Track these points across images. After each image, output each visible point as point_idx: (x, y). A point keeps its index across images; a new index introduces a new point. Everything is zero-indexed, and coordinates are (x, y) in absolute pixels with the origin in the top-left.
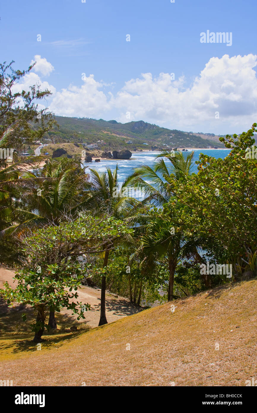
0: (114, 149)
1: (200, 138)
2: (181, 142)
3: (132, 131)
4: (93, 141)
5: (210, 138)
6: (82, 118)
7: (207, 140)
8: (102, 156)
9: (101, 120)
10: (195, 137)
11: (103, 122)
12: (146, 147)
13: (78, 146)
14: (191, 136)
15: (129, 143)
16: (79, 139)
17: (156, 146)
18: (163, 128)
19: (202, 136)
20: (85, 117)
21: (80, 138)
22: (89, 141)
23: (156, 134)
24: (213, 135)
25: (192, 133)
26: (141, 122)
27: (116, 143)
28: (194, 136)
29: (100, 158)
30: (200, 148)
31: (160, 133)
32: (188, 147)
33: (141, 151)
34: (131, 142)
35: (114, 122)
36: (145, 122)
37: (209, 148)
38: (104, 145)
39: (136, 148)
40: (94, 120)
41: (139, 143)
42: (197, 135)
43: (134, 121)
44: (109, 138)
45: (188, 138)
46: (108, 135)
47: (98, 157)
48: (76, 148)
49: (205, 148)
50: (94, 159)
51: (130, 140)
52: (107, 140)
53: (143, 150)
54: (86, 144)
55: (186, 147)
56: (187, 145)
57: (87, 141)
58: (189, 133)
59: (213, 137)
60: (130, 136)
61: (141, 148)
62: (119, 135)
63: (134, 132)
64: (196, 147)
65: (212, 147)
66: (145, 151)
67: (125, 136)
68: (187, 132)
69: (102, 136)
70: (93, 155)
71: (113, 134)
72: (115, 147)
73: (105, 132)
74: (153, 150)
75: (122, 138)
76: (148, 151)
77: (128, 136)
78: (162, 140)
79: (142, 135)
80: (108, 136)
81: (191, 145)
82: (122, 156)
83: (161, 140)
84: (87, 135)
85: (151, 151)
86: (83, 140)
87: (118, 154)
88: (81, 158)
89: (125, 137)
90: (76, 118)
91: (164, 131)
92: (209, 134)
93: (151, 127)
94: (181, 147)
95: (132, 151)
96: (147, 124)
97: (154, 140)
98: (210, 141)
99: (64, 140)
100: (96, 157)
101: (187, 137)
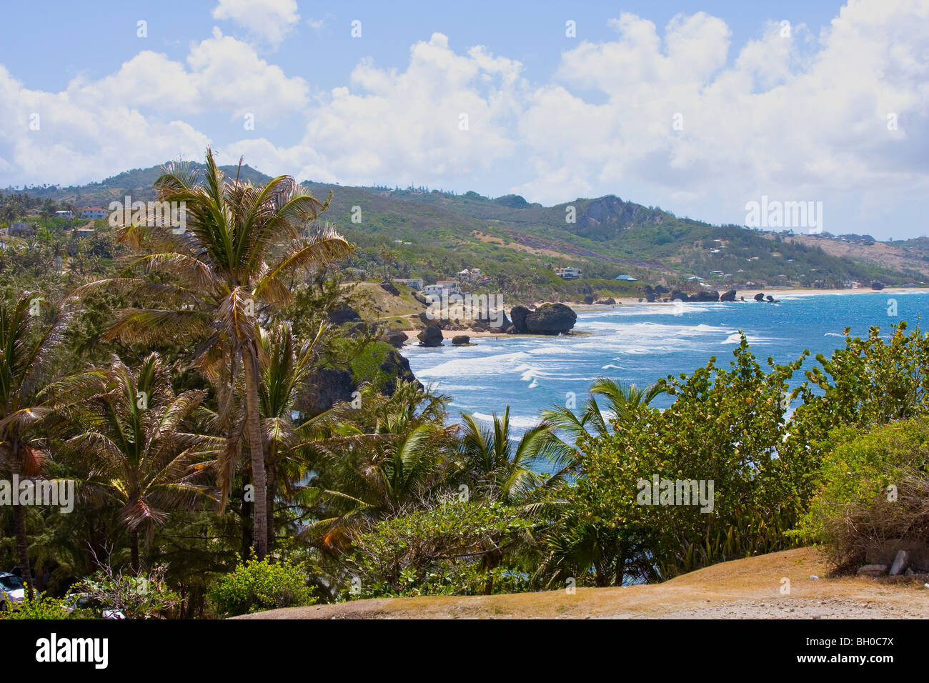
0: (515, 296)
1: (819, 251)
2: (752, 266)
3: (577, 234)
4: (446, 272)
5: (858, 252)
6: (404, 188)
7: (844, 260)
8: (476, 325)
9: (471, 195)
10: (801, 248)
11: (478, 202)
12: (627, 290)
13: (395, 292)
14: (786, 245)
15: (568, 277)
16: (397, 267)
17: (663, 283)
18: (688, 221)
19: (825, 246)
20: (416, 187)
21: (402, 263)
22: (431, 273)
23: (662, 242)
24: (869, 241)
25: (792, 235)
26: (611, 201)
27: (523, 276)
28: (797, 244)
29: (469, 333)
30: (818, 286)
31: (677, 237)
32: (775, 284)
33: (611, 302)
34: (575, 274)
35: (517, 202)
36: (624, 200)
37: (851, 287)
38: (483, 284)
39: (591, 291)
40: (447, 196)
41: (601, 275)
42: (810, 244)
43: (584, 197)
44: (501, 259)
45: (775, 255)
46: (496, 249)
47: (462, 328)
48: (387, 300)
49: (839, 286)
50: (448, 335)
51: (569, 262)
52: (492, 266)
53: (617, 301)
54: (421, 283)
55: (769, 284)
56: (773, 279)
57: (424, 271)
58: (778, 237)
59: (867, 250)
60: (569, 252)
61: (610, 293)
62: (534, 246)
63: (585, 236)
64: (806, 285)
65: (865, 284)
66: (625, 301)
67: (553, 249)
68: (773, 233)
69: (476, 250)
70: (446, 323)
71: (513, 245)
72: (521, 289)
73: (487, 239)
74: (651, 299)
75: (543, 258)
76: (635, 301)
77: (563, 249)
78: (685, 263)
79: (615, 245)
80: (496, 253)
81: (788, 277)
82: (543, 322)
83: (679, 261)
84: (423, 251)
85: (645, 302)
86: (410, 270)
87: (530, 319)
88: (407, 333)
89: (555, 255)
90: (385, 189)
91: (689, 231)
92: (852, 239)
93: (645, 218)
94: (751, 288)
95: (578, 302)
96: (630, 208)
97: (654, 263)
98: (856, 263)
99: (349, 269)
100: (455, 329)
101: (772, 251)
